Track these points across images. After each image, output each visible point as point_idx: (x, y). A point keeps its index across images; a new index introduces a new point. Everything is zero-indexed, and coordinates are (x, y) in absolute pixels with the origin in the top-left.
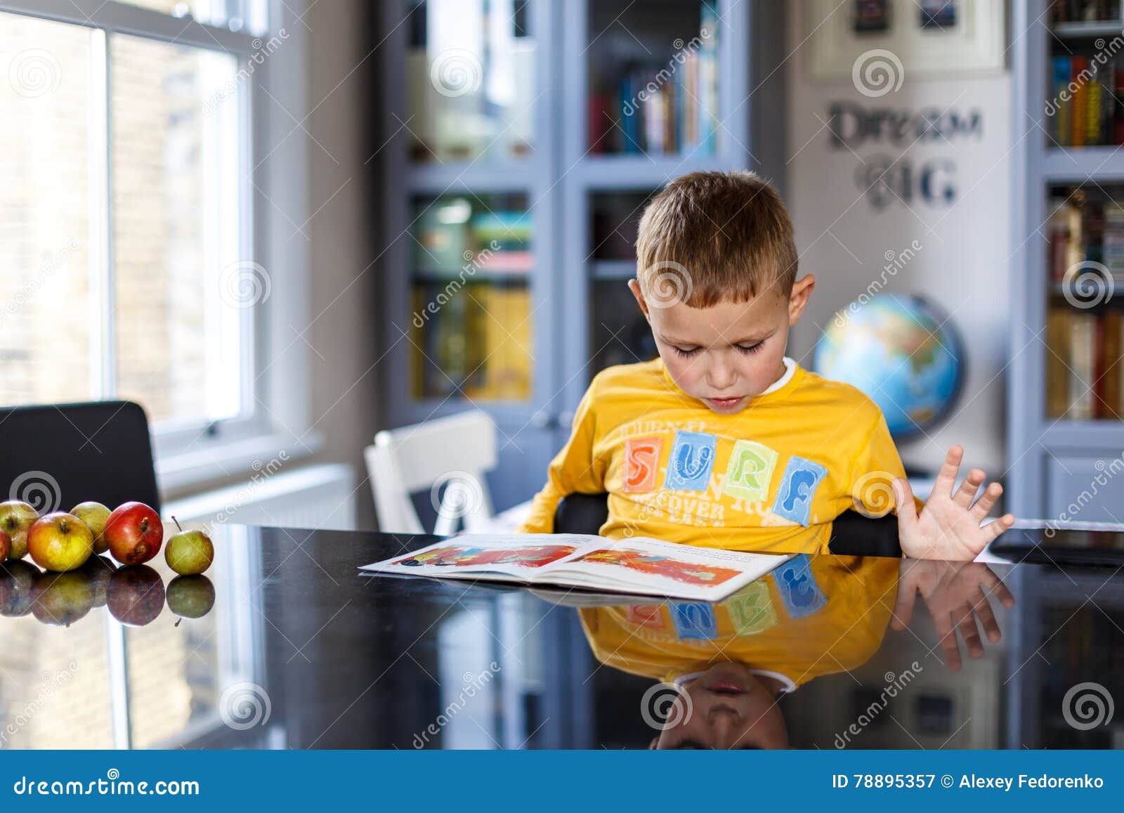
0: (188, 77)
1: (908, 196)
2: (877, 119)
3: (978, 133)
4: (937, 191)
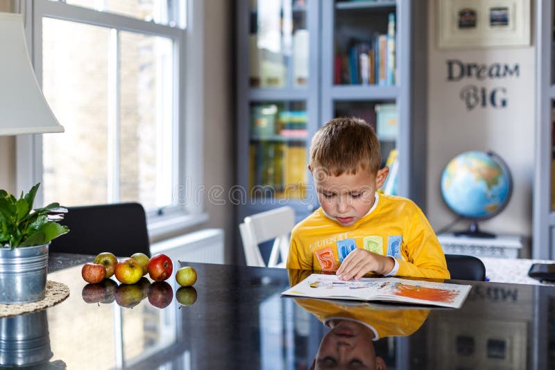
0: (150, 48)
1: (484, 104)
2: (469, 67)
3: (518, 74)
4: (498, 102)
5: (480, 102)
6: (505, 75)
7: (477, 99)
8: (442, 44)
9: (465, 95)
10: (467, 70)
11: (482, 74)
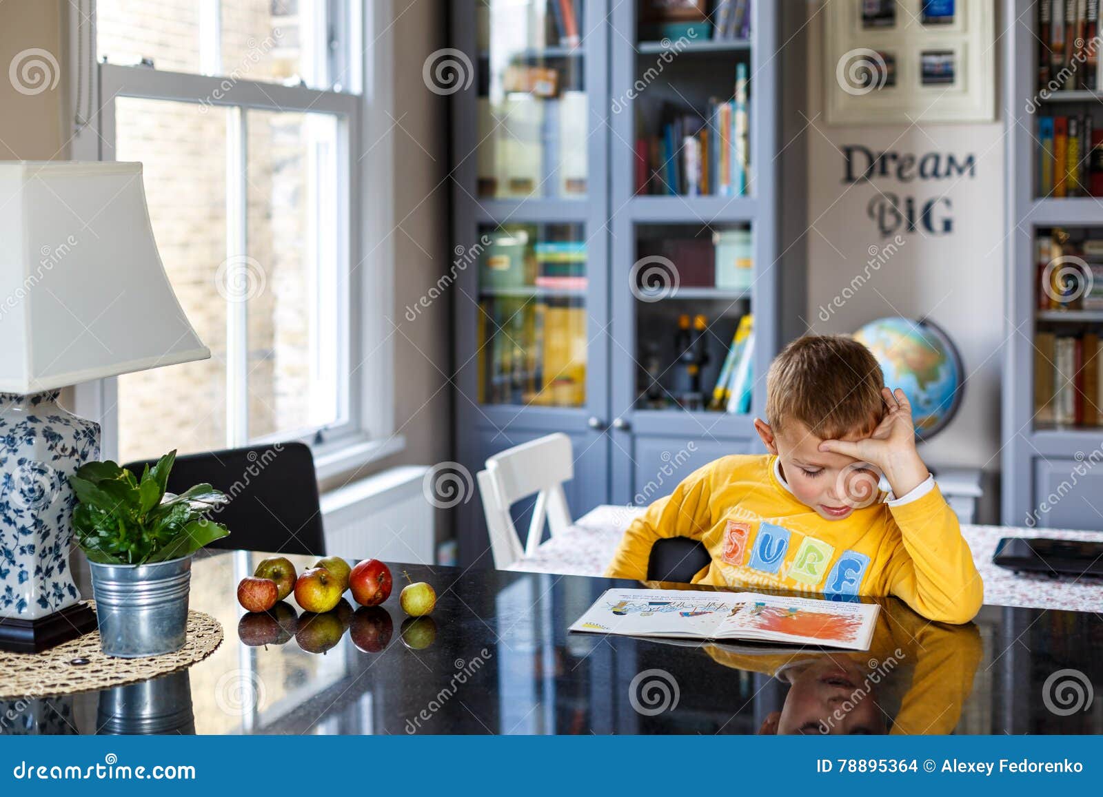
1: (911, 228)
2: (884, 159)
3: (972, 173)
4: (937, 225)
5: (904, 225)
6: (948, 173)
7: (898, 218)
8: (831, 118)
9: (876, 210)
10: (879, 164)
11: (906, 174)
